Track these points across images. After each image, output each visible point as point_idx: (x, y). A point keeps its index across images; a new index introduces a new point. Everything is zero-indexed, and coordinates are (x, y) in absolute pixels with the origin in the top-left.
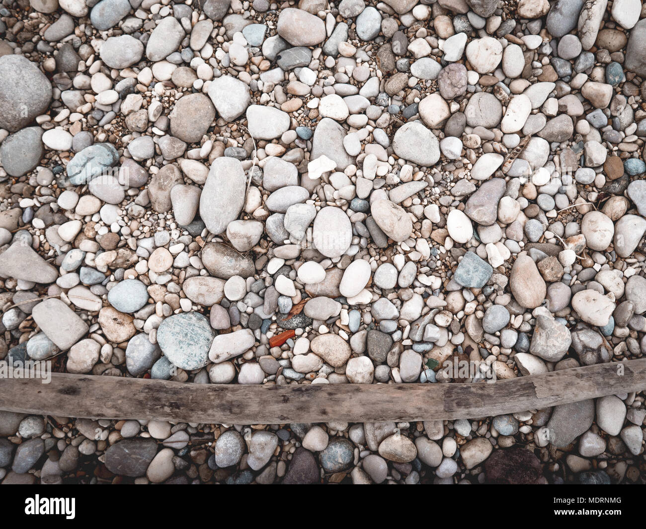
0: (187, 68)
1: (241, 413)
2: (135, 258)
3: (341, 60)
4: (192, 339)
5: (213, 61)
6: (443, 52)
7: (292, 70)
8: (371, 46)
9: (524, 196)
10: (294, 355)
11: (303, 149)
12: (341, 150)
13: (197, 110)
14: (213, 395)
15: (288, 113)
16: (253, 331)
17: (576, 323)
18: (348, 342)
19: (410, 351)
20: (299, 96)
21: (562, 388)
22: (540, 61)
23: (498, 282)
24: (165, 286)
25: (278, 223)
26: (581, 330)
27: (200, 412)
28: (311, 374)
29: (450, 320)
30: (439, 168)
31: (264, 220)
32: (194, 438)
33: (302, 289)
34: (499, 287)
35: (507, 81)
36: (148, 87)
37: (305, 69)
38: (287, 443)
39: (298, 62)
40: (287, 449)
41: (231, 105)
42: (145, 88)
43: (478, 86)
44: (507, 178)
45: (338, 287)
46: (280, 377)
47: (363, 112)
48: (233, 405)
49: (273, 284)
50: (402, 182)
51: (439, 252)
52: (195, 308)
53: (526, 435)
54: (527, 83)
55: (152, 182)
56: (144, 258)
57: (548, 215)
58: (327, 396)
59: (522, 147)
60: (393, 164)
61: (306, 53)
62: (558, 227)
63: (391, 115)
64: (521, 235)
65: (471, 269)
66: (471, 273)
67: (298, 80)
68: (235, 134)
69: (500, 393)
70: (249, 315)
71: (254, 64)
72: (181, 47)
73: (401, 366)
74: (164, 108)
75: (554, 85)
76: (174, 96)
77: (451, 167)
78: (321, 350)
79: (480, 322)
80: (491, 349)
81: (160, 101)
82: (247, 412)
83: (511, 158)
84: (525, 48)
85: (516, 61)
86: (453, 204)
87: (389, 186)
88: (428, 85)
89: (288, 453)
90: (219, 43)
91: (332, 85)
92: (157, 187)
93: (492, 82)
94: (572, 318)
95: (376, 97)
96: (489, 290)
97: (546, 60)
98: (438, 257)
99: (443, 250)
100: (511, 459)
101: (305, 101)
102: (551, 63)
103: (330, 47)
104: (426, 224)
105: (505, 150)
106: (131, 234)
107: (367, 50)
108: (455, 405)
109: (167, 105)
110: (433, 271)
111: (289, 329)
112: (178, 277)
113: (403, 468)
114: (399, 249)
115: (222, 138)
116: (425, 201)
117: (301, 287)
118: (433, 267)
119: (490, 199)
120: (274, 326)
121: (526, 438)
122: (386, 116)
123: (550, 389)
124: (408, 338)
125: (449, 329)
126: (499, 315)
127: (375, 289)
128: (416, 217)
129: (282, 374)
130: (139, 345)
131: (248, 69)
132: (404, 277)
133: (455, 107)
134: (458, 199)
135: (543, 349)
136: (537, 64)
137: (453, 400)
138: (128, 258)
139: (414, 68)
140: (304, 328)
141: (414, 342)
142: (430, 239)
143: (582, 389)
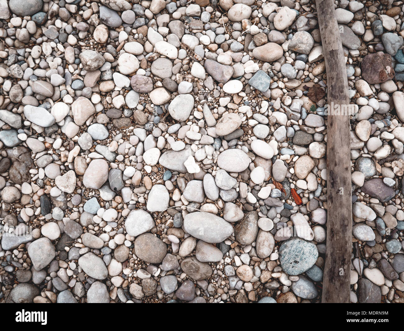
0: (115, 251)
1: (347, 220)
2: (242, 291)
3: (120, 151)
4: (300, 251)
5: (112, 234)
6: (123, 88)
7: (124, 181)
8: (113, 132)
9: (216, 51)
10: (307, 189)
11: (177, 177)
12: (181, 153)
13: (146, 244)
14: (336, 237)
15: (153, 185)
16: (292, 214)
17: (292, 29)
18: (300, 156)
19: (306, 120)
20: (142, 178)
21: (333, 36)
22: (134, 34)
23: (267, 68)
24: (262, 271)
25: (227, 194)
26: (296, 26)
27: (347, 245)
28: (318, 180)
29: (288, 97)
30: (196, 96)
31: (225, 202)
32: (357, 255)
33: (267, 182)
34: (270, 68)
35: (145, 54)
36: (125, 280)
37: (125, 173)
38: (359, 197)
39: (119, 177)
40: (362, 198)
41: (145, 221)
42: (126, 281)
43: (147, 70)
44: (205, 58)
45: (267, 160)
46: (321, 198)
47: (156, 139)
48: (343, 224)
49: (263, 200)
50: (204, 118)
51: (247, 100)
52: (276, 251)
53: (353, 61)
54: (147, 42)
55: (193, 277)
56: (243, 285)
57: (228, 39)
58: (337, 166)
59: (187, 48)
60: (191, 123)
61: (113, 172)
62: (236, 34)
63: (160, 122)
64: (240, 54)
65: (260, 81)
66: (262, 82)
67: (131, 178)
68: (163, 221)
69: (336, 69)
70: (281, 216)
71: (117, 207)
72: (100, 255)
73: (315, 126)
74: (142, 268)
75: (150, 28)
76: (135, 260)
77: (196, 89)
78: (306, 172)
79: (290, 80)
80: (305, 76)
81: (137, 271)
82: (347, 216)
83: (194, 55)
84: (126, 41)
85: (135, 47)
86: (219, 89)
87: (205, 126)
88: (143, 98)
89: (365, 197)
90: (99, 230)
91: (137, 157)
92: (196, 274)
93: (145, 62)
94: (289, 31)
95: (147, 131)
96: (272, 74)
97: (134, 31)
98: (250, 101)
99: (246, 98)
100: (368, 69)
101: (146, 175)
102: (136, 28)
103: (110, 157)
104: (230, 106)
105: (188, 58)
106: (227, 293)
107: (115, 134)
108: (342, 94)
109: (140, 265)
110: (259, 105)
111: (291, 192)
112: (256, 262)
113: (374, 129)
114: (245, 123)
115: (165, 230)
116: (215, 106)
117: (265, 183)
118: (256, 104)
119: (219, 68)
120: (289, 201)
121: (355, 61)
122: (160, 125)
123: (334, 42)
124: (298, 121)
125: (293, 98)
126: (287, 68)
127: (269, 139)
128: (225, 112)
129: (318, 197)
130: (300, 289)
131: (120, 211)
132: (263, 120)
133: (159, 84)
134: (216, 87)
135: (308, 46)
136: (136, 36)
137: (340, 95)
138: (243, 296)
139: (131, 106)
140: (290, 183)
141: (300, 118)
142: (239, 104)
143: (333, 26)
